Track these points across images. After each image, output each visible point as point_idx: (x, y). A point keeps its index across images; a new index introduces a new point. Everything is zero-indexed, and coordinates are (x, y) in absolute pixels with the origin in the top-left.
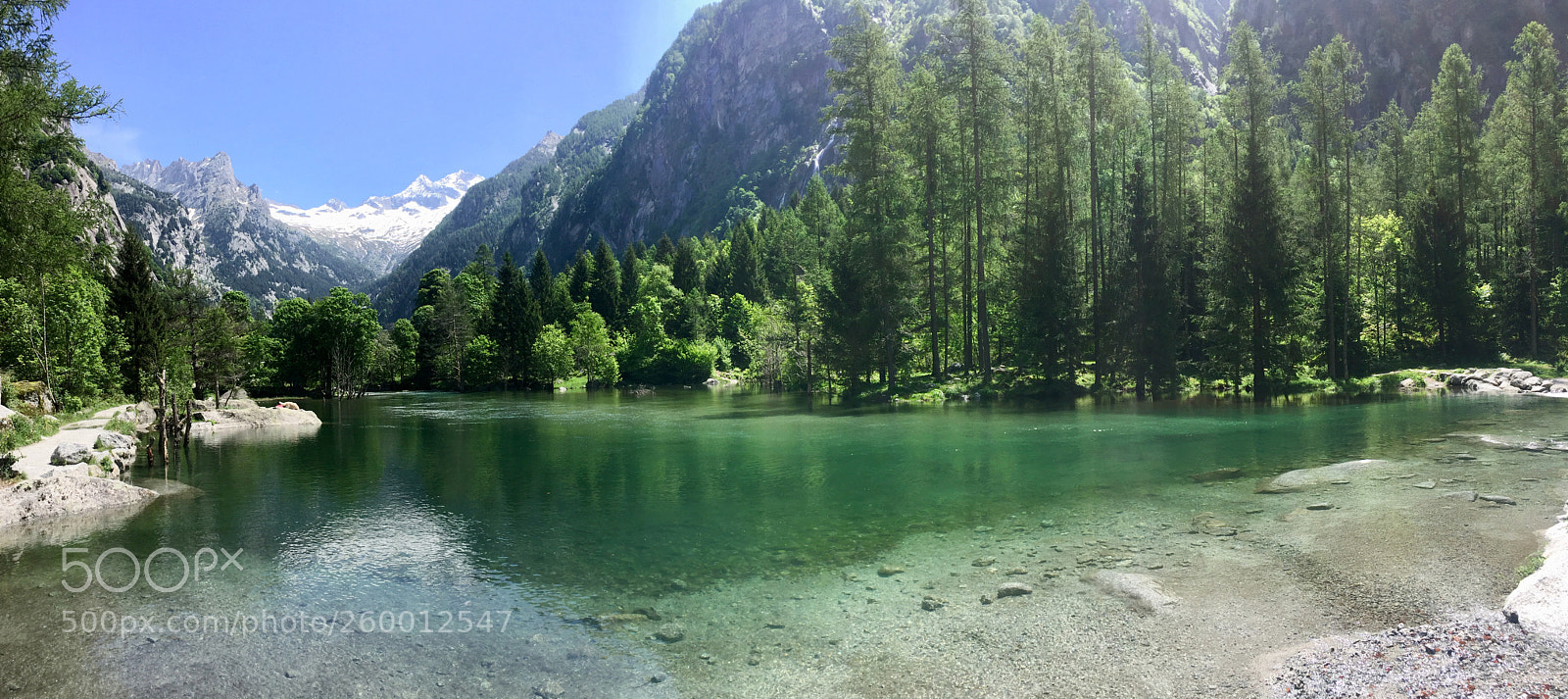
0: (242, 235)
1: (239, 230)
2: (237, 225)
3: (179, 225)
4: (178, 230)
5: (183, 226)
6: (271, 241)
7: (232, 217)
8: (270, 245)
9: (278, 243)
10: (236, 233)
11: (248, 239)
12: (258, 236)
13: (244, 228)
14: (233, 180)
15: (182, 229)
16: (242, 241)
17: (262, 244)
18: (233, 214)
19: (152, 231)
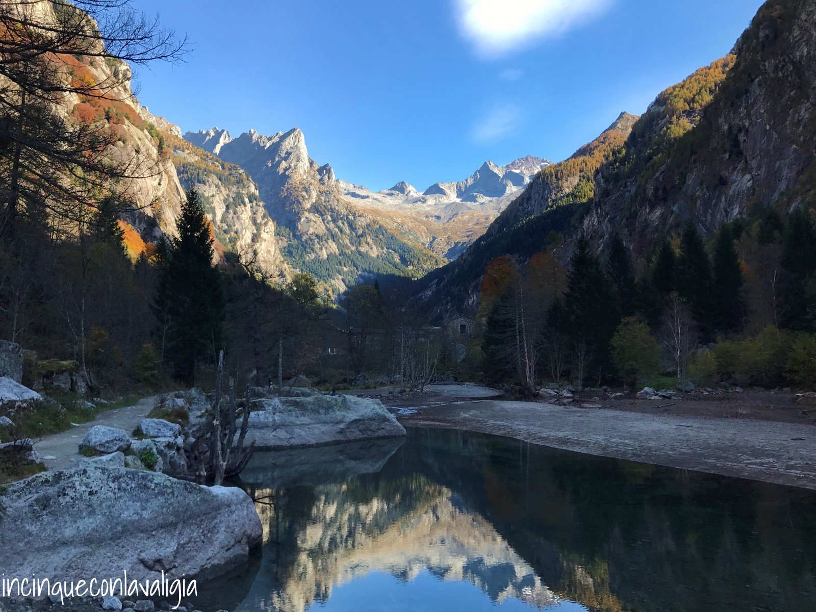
1: (309, 211)
2: (308, 205)
3: (247, 200)
4: (245, 205)
5: (251, 202)
6: (340, 223)
7: (303, 197)
8: (338, 227)
9: (347, 225)
10: (306, 214)
11: (319, 221)
12: (329, 218)
13: (315, 209)
14: (306, 157)
15: (249, 205)
16: (312, 223)
17: (332, 225)
18: (304, 193)
19: (215, 204)
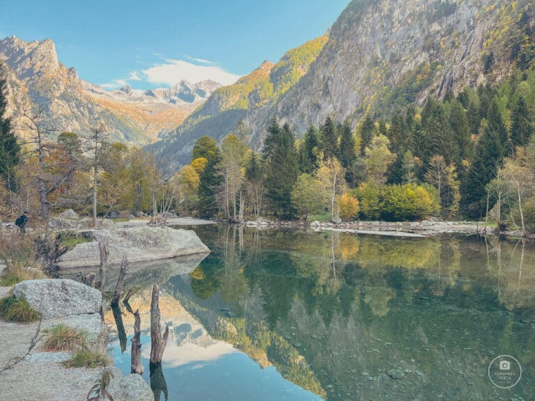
0: (60, 102)
1: (58, 98)
2: (57, 94)
6: (82, 109)
8: (81, 112)
9: (87, 111)
10: (56, 100)
11: (66, 106)
12: (74, 105)
13: (63, 97)
14: (57, 61)
16: (60, 107)
17: (75, 110)
18: (55, 86)
